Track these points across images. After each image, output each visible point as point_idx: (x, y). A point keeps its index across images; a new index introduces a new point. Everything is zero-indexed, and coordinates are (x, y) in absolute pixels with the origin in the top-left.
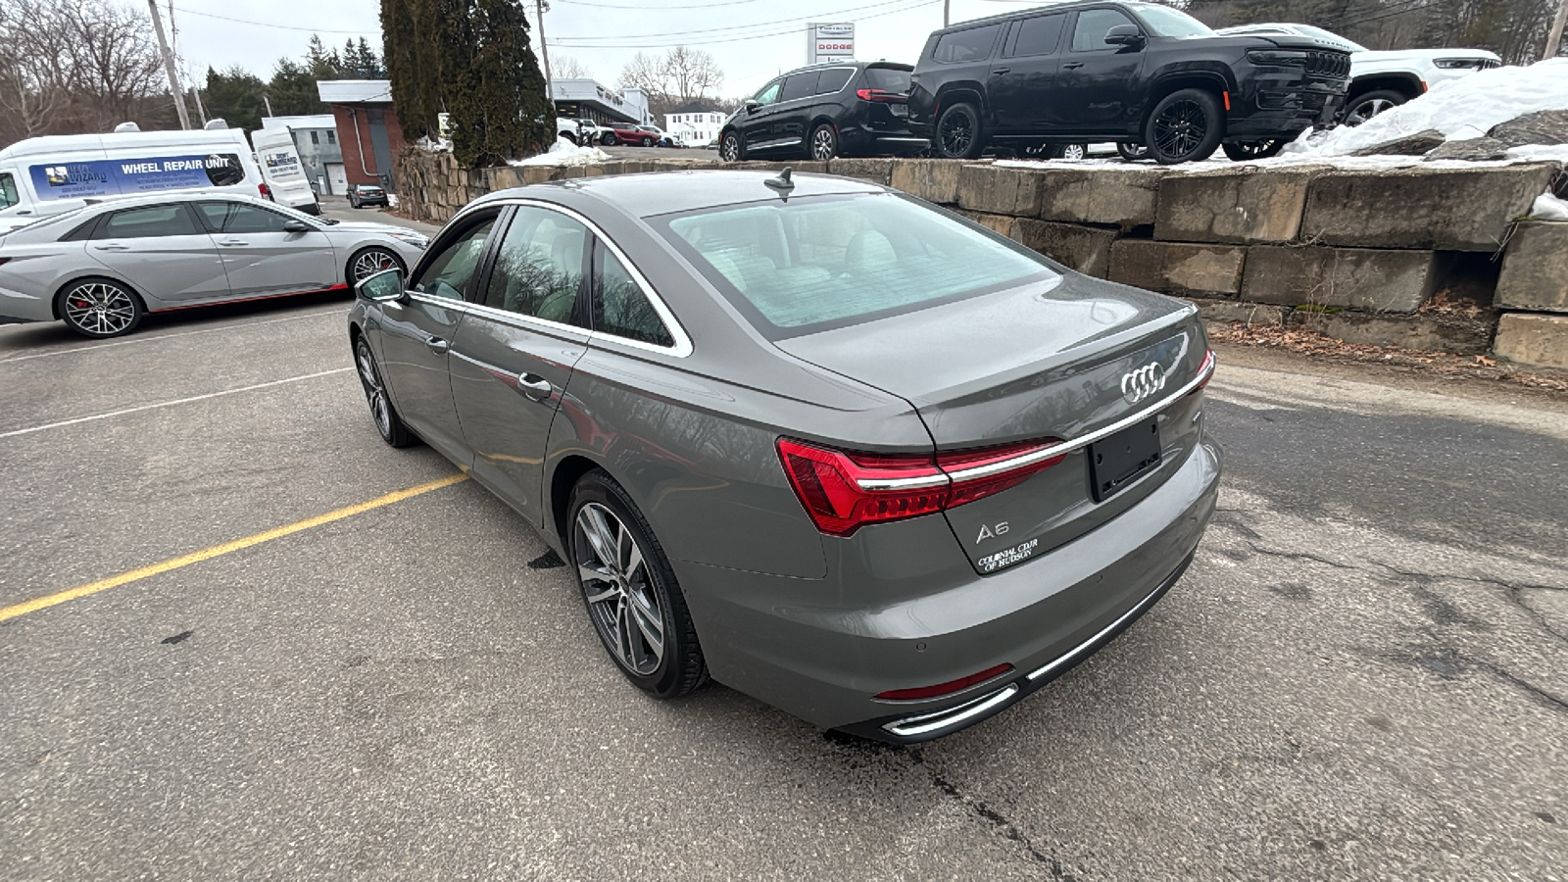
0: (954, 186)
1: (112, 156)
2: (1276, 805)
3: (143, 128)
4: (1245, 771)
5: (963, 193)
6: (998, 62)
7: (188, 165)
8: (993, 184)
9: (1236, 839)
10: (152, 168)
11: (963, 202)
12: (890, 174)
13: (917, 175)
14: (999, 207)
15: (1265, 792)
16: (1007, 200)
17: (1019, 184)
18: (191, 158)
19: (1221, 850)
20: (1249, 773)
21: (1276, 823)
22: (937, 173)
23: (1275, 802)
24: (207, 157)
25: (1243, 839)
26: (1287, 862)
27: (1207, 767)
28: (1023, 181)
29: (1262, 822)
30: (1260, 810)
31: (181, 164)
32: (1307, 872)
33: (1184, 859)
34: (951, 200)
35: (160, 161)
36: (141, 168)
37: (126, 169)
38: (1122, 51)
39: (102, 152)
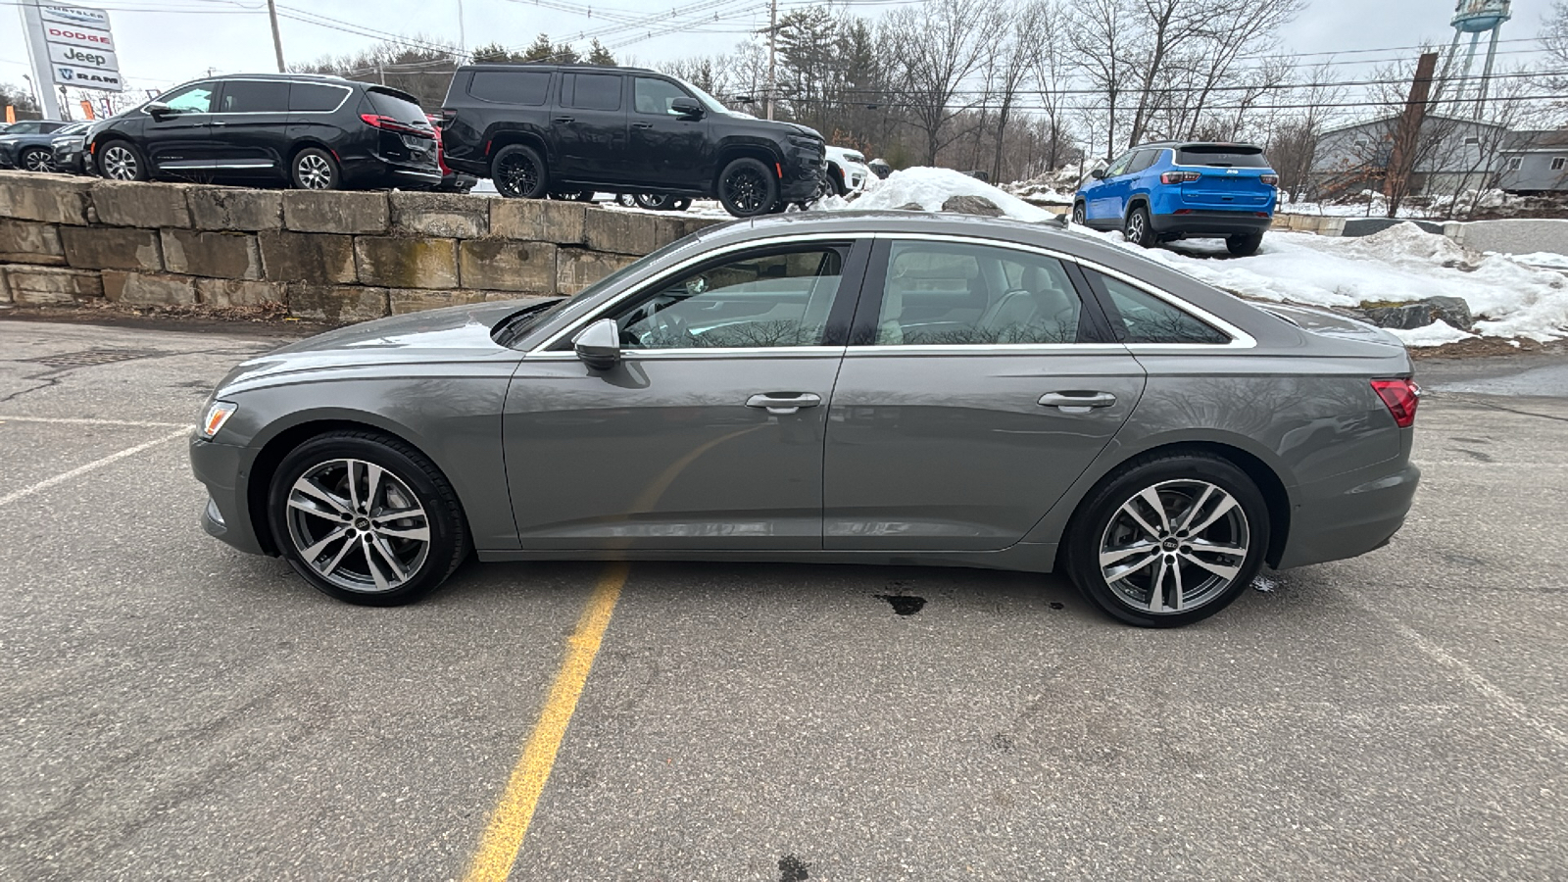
0: (581, 228)
5: (592, 235)
6: (558, 110)
8: (627, 228)
11: (594, 242)
12: (488, 212)
13: (527, 214)
14: (637, 249)
16: (645, 243)
17: (656, 229)
22: (554, 214)
28: (660, 227)
34: (578, 241)
38: (683, 119)
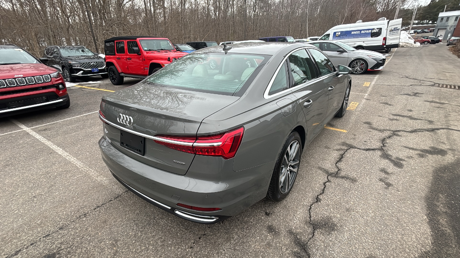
1: (351, 29)
2: (96, 255)
3: (363, 22)
4: (111, 250)
7: (367, 32)
9: (90, 241)
10: (358, 32)
15: (102, 253)
18: (369, 30)
19: (89, 237)
20: (110, 251)
21: (90, 253)
23: (97, 255)
24: (374, 29)
25: (89, 243)
26: (78, 252)
27: (117, 241)
29: (92, 249)
30: (97, 250)
31: (366, 31)
32: (73, 255)
33: (90, 229)
35: (361, 31)
36: (355, 33)
37: (353, 33)
39: (349, 29)
